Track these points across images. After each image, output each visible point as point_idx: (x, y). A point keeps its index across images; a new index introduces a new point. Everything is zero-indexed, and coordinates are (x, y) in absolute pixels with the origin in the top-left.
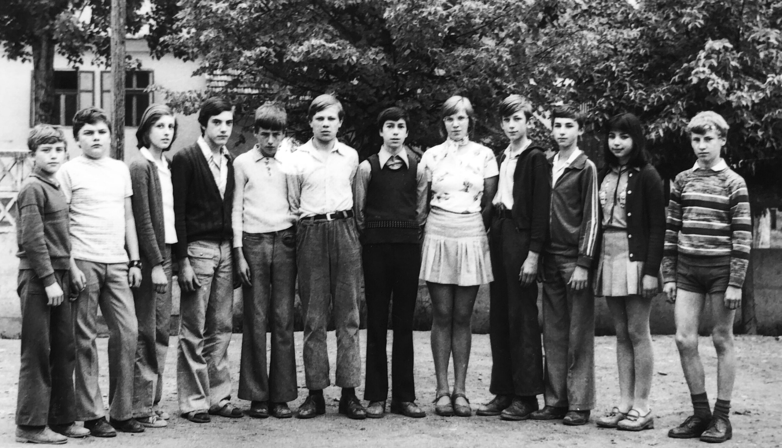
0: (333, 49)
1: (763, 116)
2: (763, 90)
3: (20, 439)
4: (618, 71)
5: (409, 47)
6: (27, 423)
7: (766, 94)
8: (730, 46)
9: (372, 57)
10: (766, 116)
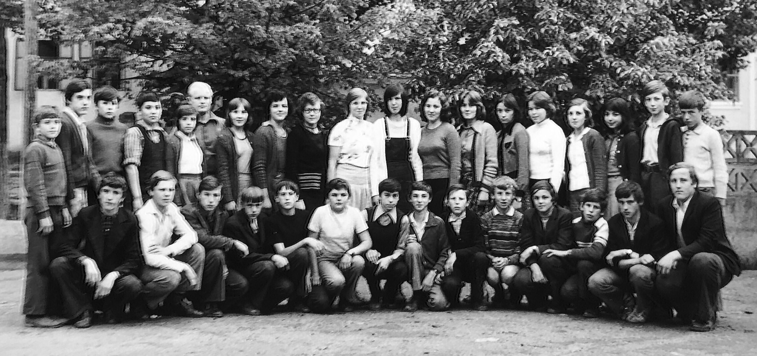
0: (169, 25)
1: (543, 82)
2: (543, 60)
3: (27, 325)
4: (433, 45)
5: (233, 24)
6: (30, 313)
7: (545, 64)
8: (517, 22)
9: (202, 32)
10: (546, 82)
